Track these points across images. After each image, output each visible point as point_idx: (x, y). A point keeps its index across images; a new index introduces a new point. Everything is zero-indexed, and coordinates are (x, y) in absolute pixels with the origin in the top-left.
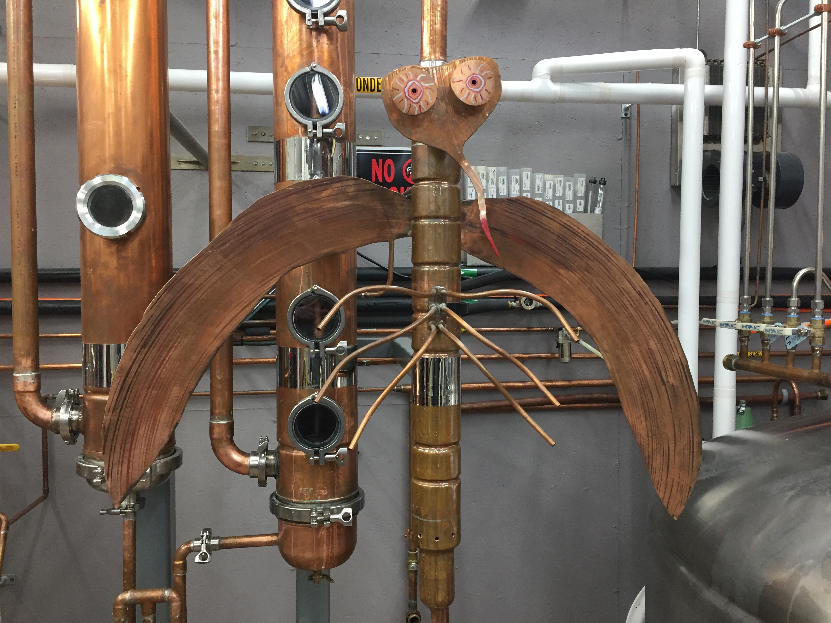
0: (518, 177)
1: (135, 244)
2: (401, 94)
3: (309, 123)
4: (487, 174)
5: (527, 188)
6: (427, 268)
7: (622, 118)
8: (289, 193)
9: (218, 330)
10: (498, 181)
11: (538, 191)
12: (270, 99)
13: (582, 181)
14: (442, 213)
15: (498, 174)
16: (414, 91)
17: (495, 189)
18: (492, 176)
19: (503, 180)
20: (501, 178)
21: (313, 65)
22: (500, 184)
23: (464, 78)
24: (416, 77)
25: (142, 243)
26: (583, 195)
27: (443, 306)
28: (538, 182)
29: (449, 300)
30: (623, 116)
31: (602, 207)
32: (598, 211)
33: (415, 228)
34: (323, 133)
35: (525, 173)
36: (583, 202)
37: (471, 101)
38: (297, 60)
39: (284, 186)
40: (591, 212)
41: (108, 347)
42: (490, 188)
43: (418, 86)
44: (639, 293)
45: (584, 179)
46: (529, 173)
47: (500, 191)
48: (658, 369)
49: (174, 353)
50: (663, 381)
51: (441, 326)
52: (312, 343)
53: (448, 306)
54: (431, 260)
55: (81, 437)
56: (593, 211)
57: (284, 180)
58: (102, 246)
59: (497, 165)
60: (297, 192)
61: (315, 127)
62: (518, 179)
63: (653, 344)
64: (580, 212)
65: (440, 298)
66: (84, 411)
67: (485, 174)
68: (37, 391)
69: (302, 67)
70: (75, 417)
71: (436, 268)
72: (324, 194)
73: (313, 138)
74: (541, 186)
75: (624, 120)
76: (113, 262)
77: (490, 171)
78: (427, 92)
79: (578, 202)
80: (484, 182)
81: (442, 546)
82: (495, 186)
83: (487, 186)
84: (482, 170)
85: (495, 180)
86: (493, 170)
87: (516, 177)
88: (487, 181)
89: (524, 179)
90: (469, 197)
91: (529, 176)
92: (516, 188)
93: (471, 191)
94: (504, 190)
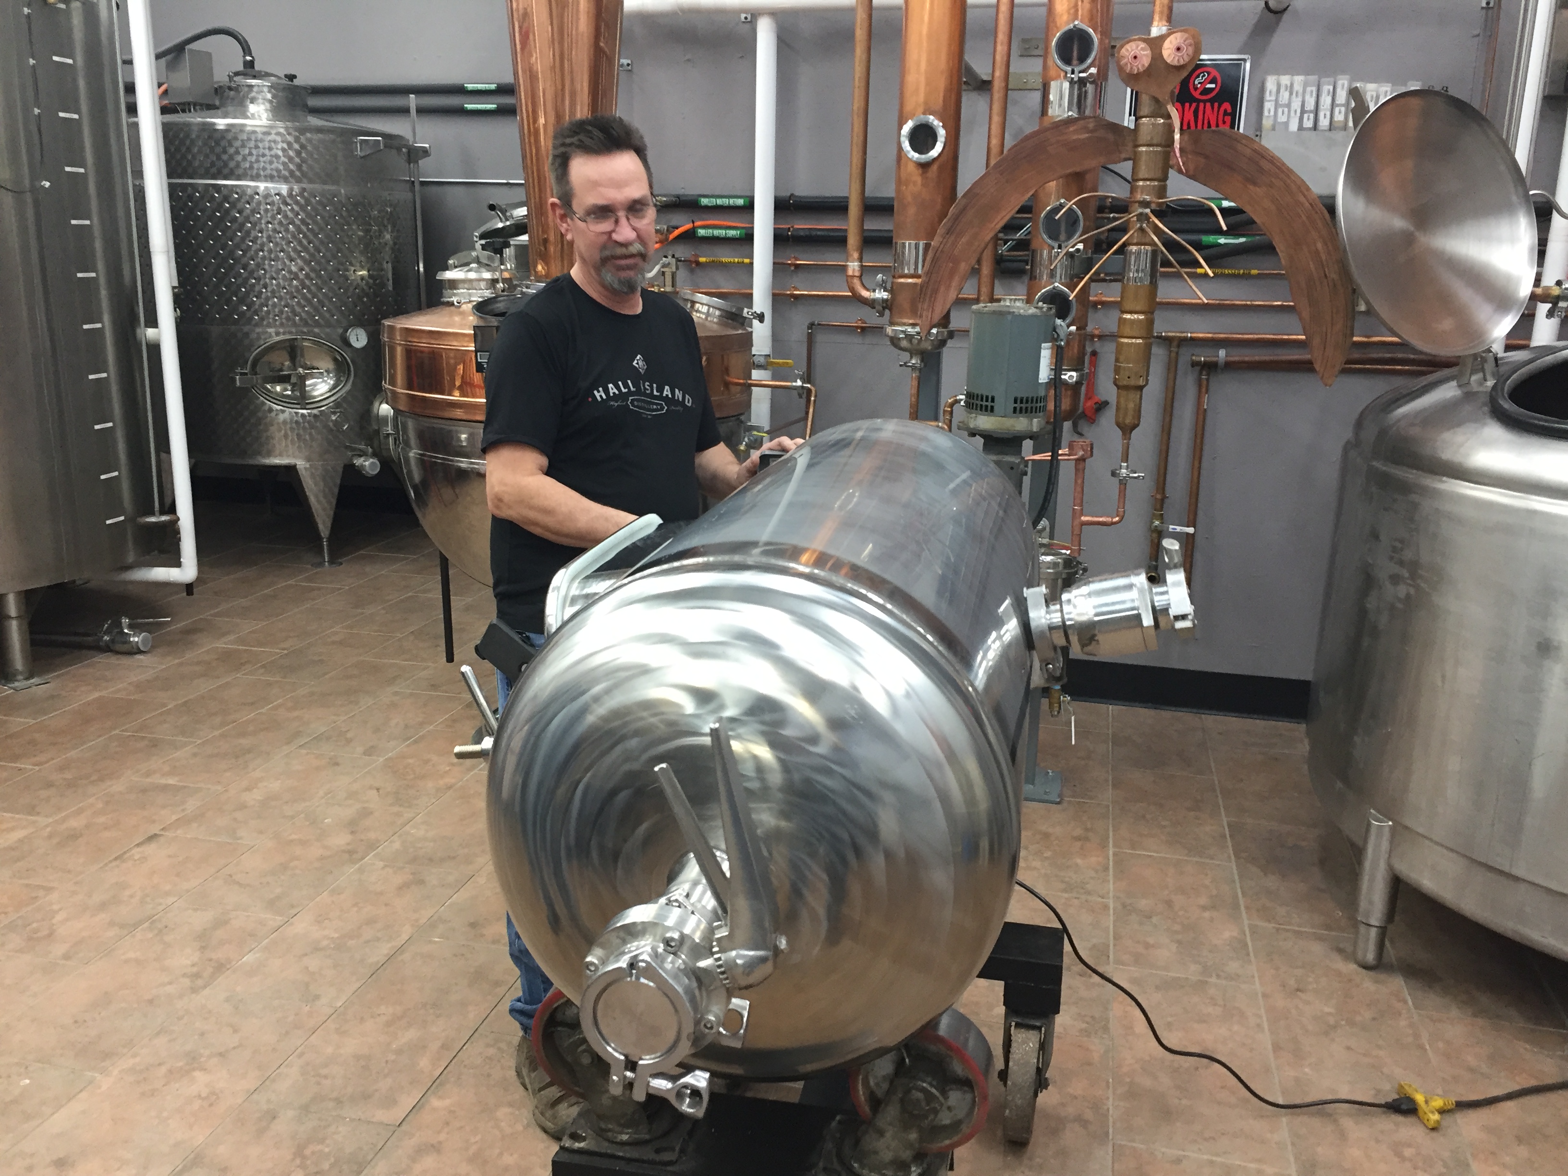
0: (1331, 88)
1: (935, 167)
2: (1126, 60)
3: (1069, 69)
4: (1292, 85)
5: (1341, 101)
6: (1141, 183)
7: (1483, 8)
8: (1047, 130)
9: (993, 225)
10: (1304, 92)
12: (1043, 11)
14: (1155, 142)
15: (1306, 85)
16: (1135, 57)
17: (1300, 104)
18: (1297, 87)
19: (1312, 92)
20: (1309, 89)
21: (1076, 23)
22: (1307, 97)
23: (1171, 46)
24: (1137, 47)
25: (940, 167)
27: (1148, 211)
29: (1153, 206)
30: (1484, 5)
33: (1135, 153)
34: (1079, 78)
35: (1340, 83)
37: (1175, 63)
38: (1065, 17)
39: (1047, 122)
41: (910, 244)
42: (1294, 102)
43: (1138, 53)
44: (1311, 204)
46: (1346, 83)
47: (1306, 106)
48: (1323, 266)
49: (964, 240)
50: (1326, 275)
51: (1144, 225)
52: (1056, 245)
53: (1152, 211)
54: (1146, 176)
55: (887, 312)
57: (1047, 114)
58: (911, 167)
59: (1307, 74)
60: (1053, 128)
61: (1073, 73)
62: (1331, 90)
63: (1319, 245)
65: (1145, 204)
66: (891, 291)
67: (1289, 85)
68: (860, 277)
69: (1068, 23)
70: (885, 297)
71: (1148, 183)
72: (1071, 129)
73: (1072, 82)
75: (1484, 11)
76: (918, 179)
77: (1296, 81)
78: (1144, 58)
81: (1132, 382)
82: (1300, 99)
83: (1290, 99)
84: (1285, 80)
85: (1301, 91)
86: (1299, 79)
87: (1327, 88)
88: (1291, 94)
89: (1339, 90)
90: (1266, 113)
91: (1346, 86)
92: (1326, 100)
93: (1269, 106)
94: (1310, 104)
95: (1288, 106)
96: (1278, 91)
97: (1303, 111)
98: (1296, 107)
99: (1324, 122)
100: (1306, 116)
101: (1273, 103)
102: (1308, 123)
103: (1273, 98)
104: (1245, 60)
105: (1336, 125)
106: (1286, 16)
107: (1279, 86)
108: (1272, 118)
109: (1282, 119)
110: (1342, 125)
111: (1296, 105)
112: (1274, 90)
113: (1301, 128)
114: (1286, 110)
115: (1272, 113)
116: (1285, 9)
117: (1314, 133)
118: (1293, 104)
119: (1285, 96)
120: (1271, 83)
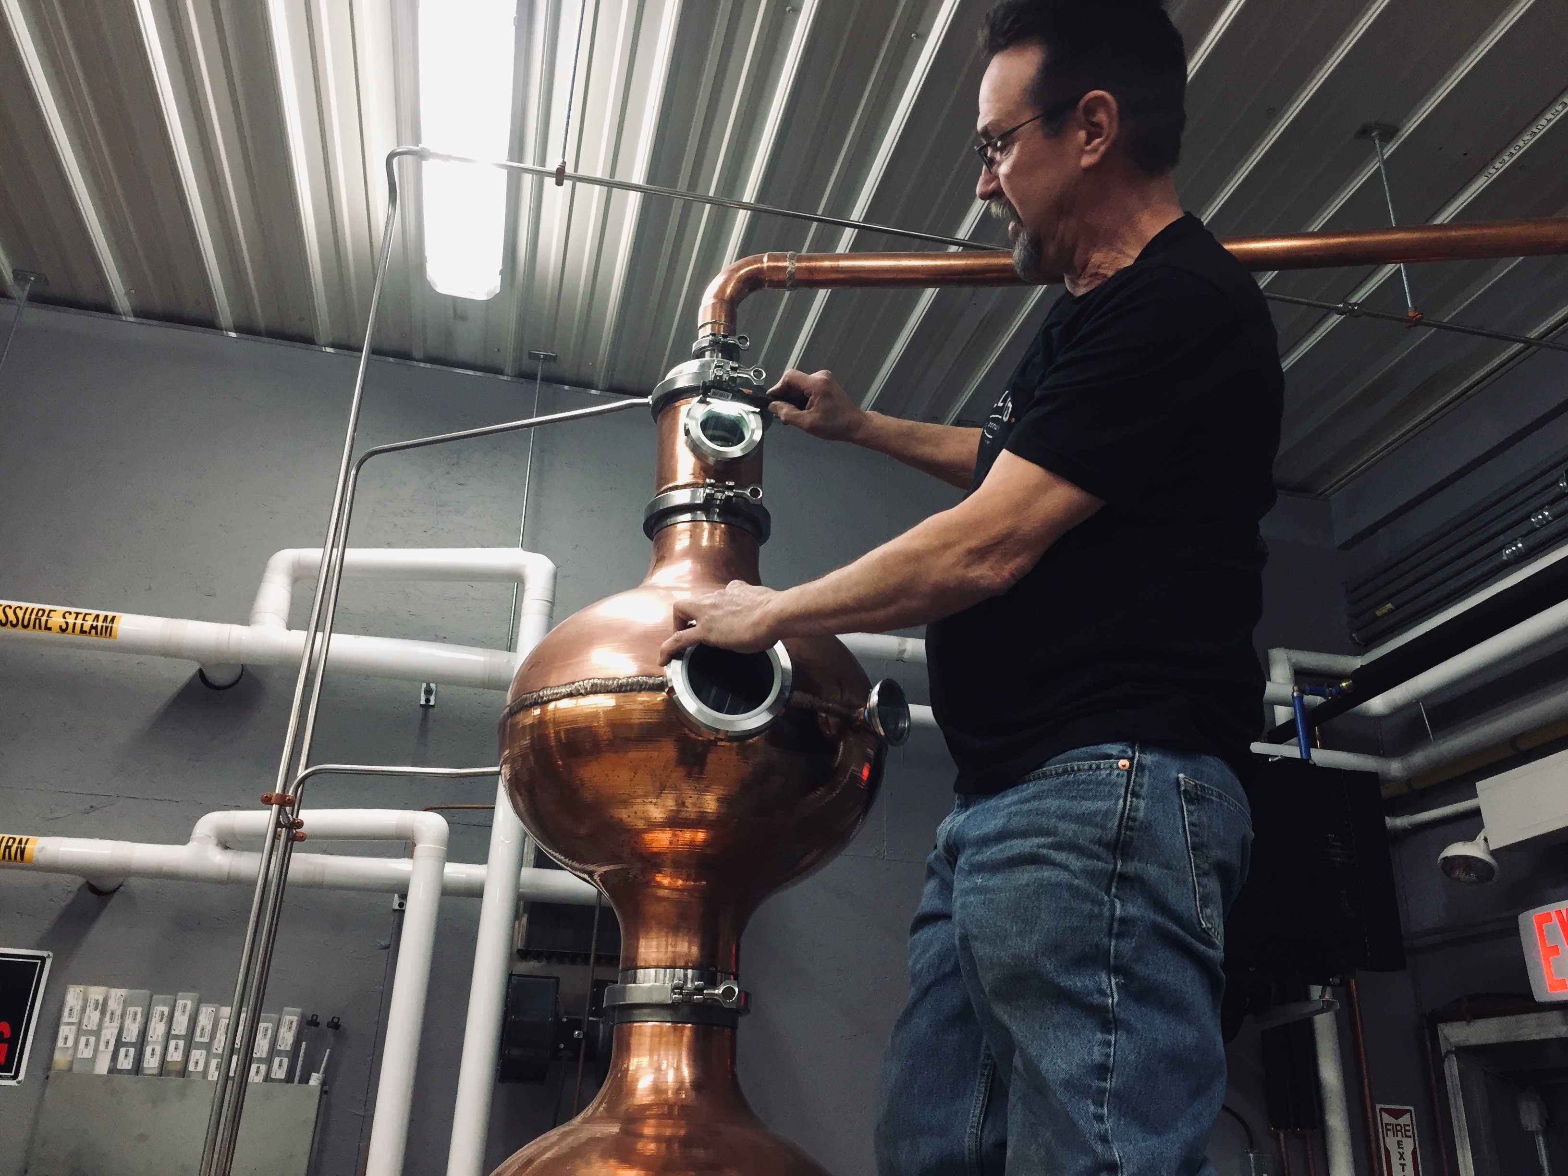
0: (166, 1010)
4: (105, 1001)
5: (180, 1031)
7: (395, 910)
10: (123, 1016)
11: (201, 1037)
13: (292, 1023)
15: (126, 1003)
17: (116, 1032)
18: (114, 1005)
19: (136, 1014)
20: (131, 1010)
22: (128, 1021)
26: (288, 1048)
28: (205, 1019)
30: (396, 907)
31: (324, 1072)
32: (315, 1079)
35: (180, 1003)
36: (286, 1061)
40: (300, 1082)
42: (107, 1028)
45: (295, 1019)
46: (189, 1003)
47: (124, 1035)
56: (305, 1080)
59: (128, 987)
62: (166, 1013)
64: (280, 1081)
67: (101, 1002)
74: (209, 1028)
75: (397, 914)
77: (112, 996)
79: (277, 1060)
80: (96, 1016)
82: (116, 1024)
83: (101, 1020)
84: (97, 993)
85: (118, 1013)
86: (117, 995)
87: (163, 1009)
88: (103, 1013)
89: (178, 1013)
90: (60, 1043)
91: (189, 1008)
92: (157, 1029)
93: (66, 1031)
94: (132, 1033)
95: (97, 1033)
96: (83, 1010)
97: (119, 1043)
98: (108, 1037)
99: (151, 1063)
100: (123, 1051)
101: (74, 1028)
102: (125, 1063)
103: (75, 1020)
104: (43, 959)
105: (171, 1067)
106: (115, 900)
107: (85, 1001)
108: (71, 1052)
109: (85, 1053)
110: (179, 1067)
111: (110, 1033)
112: (77, 1009)
113: (112, 1070)
114: (92, 1039)
115: (70, 1043)
116: (115, 890)
117: (133, 1077)
118: (104, 1032)
119: (93, 1018)
120: (73, 996)
